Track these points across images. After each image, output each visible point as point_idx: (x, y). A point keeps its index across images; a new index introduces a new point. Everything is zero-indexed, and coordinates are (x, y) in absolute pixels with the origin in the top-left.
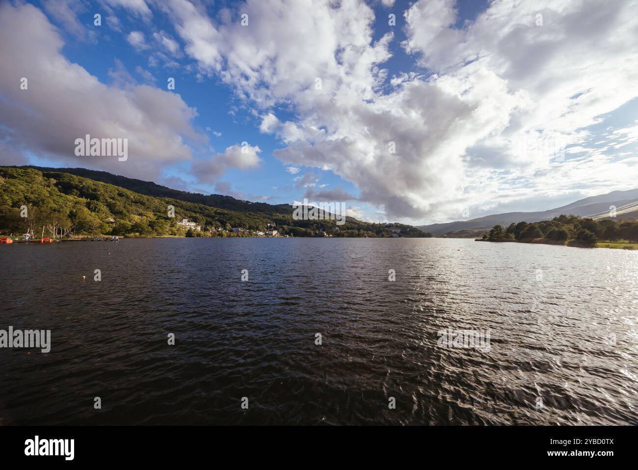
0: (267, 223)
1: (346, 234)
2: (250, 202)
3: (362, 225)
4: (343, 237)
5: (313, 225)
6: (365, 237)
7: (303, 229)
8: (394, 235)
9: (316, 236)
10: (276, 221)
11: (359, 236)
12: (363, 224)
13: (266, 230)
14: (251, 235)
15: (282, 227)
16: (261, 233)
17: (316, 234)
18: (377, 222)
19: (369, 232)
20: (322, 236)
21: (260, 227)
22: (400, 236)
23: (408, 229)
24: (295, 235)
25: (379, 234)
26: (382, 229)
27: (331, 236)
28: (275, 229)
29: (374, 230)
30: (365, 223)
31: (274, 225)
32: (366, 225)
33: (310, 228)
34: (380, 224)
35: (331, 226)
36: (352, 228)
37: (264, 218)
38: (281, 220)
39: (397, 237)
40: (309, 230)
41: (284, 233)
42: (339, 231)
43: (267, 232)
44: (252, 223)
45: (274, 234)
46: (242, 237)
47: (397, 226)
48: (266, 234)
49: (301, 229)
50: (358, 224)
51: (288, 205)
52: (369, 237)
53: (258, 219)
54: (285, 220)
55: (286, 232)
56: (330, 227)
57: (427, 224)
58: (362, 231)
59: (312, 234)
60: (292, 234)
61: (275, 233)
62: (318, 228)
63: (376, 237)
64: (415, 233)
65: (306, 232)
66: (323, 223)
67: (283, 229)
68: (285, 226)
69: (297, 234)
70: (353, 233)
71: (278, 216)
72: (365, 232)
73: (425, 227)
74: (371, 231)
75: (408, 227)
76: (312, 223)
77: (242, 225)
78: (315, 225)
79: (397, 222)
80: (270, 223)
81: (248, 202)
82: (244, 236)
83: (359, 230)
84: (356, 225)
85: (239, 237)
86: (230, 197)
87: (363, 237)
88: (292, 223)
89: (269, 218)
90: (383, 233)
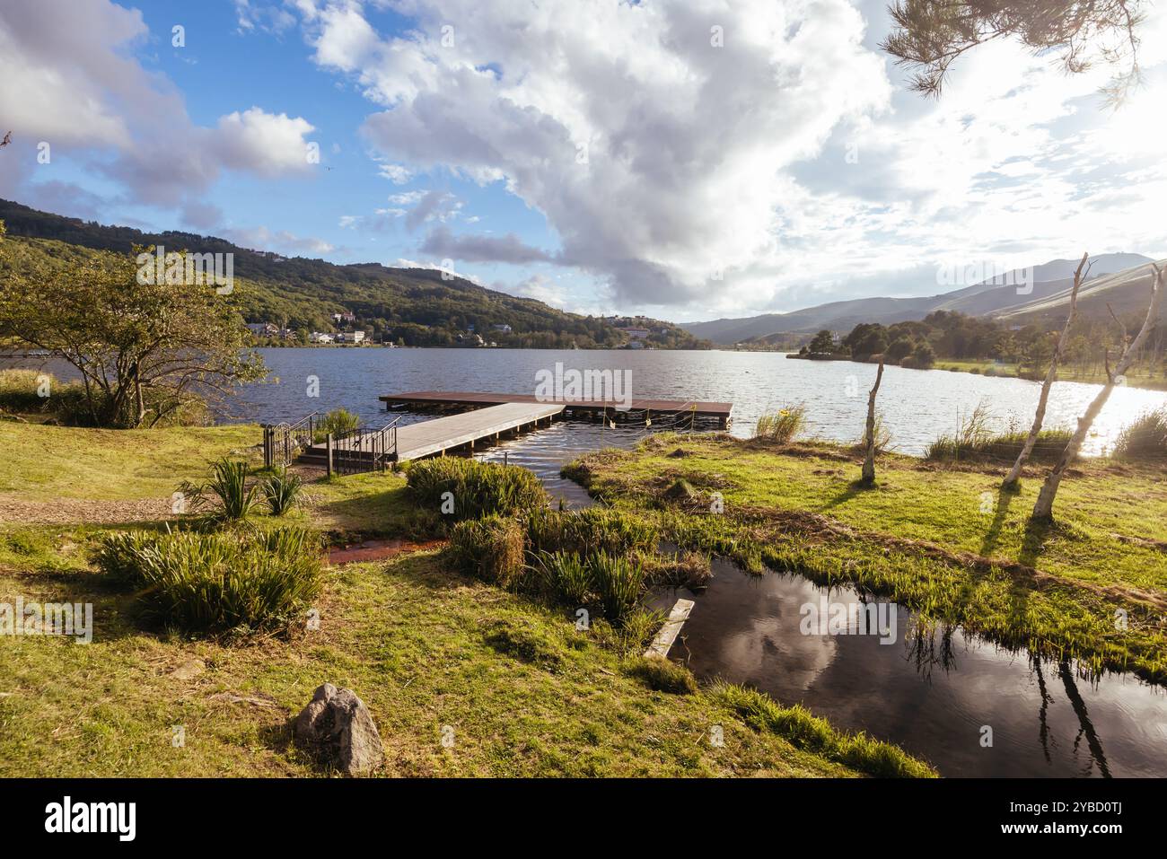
0: (332, 312)
1: (529, 342)
2: (277, 256)
3: (562, 320)
4: (522, 348)
5: (448, 318)
6: (573, 348)
7: (426, 328)
8: (634, 343)
9: (459, 344)
10: (353, 306)
11: (558, 345)
12: (566, 318)
13: (333, 330)
14: (303, 341)
15: (372, 323)
16: (325, 338)
17: (459, 339)
18: (596, 314)
19: (580, 336)
20: (475, 345)
21: (319, 322)
22: (646, 347)
23: (664, 331)
24: (409, 343)
25: (602, 341)
26: (607, 329)
27: (494, 344)
28: (356, 327)
29: (592, 333)
30: (570, 315)
31: (351, 317)
32: (572, 320)
33: (444, 326)
34: (602, 318)
35: (491, 321)
36: (542, 328)
37: (323, 299)
38: (367, 305)
39: (639, 349)
40: (441, 332)
41: (380, 338)
42: (513, 335)
43: (340, 335)
44: (296, 312)
45: (357, 341)
46: (282, 346)
47: (641, 323)
48: (337, 340)
49: (422, 327)
50: (554, 317)
51: (378, 265)
52: (582, 347)
53: (308, 300)
54: (377, 306)
55: (384, 334)
56: (490, 325)
57: (703, 320)
58: (564, 335)
59: (450, 339)
60: (401, 340)
61: (359, 336)
62: (461, 326)
63: (595, 349)
64: (679, 339)
65: (434, 335)
66: (472, 314)
67: (377, 328)
68: (380, 321)
69: (412, 340)
70: (544, 338)
71: (357, 293)
72: (571, 336)
73: (700, 326)
74: (584, 334)
75: (664, 325)
76: (445, 313)
77: (273, 317)
78: (454, 318)
79: (641, 314)
80: (339, 312)
81: (271, 255)
82: (286, 344)
83: (558, 333)
84: (550, 321)
85: (274, 346)
86: (221, 241)
87: (566, 348)
88: (396, 311)
89: (334, 299)
90: (612, 338)
